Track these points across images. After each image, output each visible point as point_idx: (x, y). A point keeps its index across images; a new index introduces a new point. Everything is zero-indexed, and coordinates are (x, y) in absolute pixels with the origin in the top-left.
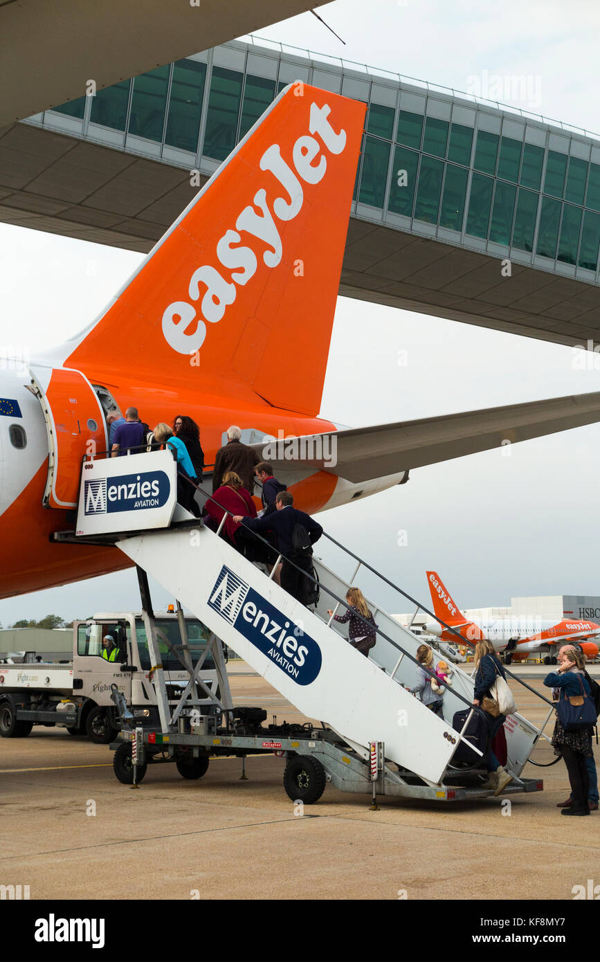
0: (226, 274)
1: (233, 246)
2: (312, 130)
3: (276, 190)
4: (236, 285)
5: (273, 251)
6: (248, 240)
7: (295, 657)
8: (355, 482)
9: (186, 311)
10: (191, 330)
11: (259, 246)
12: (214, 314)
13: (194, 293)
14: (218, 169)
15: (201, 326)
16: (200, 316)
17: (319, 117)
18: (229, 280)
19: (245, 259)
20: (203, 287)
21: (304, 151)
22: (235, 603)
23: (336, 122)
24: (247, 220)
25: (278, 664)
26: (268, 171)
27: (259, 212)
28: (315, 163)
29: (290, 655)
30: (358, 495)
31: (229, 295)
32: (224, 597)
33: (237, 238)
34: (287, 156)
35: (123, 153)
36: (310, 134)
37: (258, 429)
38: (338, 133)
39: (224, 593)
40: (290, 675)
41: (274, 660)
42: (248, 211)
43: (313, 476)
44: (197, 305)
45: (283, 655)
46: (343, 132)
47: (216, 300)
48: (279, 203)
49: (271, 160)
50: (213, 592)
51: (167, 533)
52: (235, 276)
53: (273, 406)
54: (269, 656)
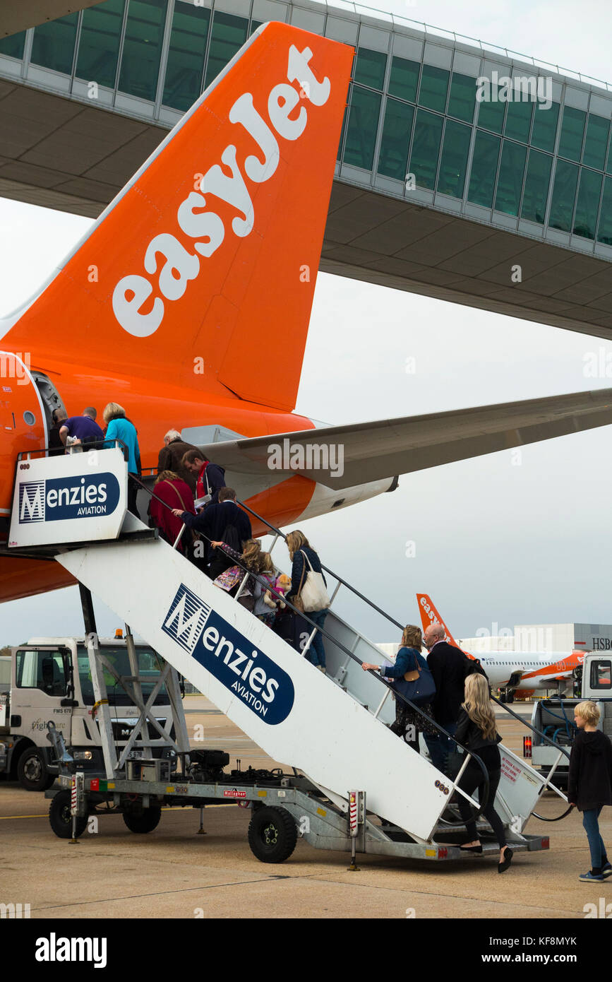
0: (188, 244)
1: (196, 211)
2: (291, 78)
3: (248, 147)
4: (200, 256)
5: (243, 217)
6: (214, 204)
7: (264, 692)
8: (336, 489)
9: (141, 287)
10: (146, 309)
11: (227, 212)
12: (174, 290)
13: (150, 265)
14: (179, 122)
15: (159, 304)
16: (157, 292)
17: (298, 61)
18: (192, 251)
19: (211, 226)
20: (161, 259)
21: (281, 101)
22: (194, 629)
23: (318, 68)
25: (243, 700)
26: (239, 124)
27: (227, 171)
28: (294, 115)
29: (258, 690)
30: (338, 504)
31: (191, 268)
32: (181, 620)
33: (202, 203)
34: (261, 106)
35: (69, 100)
36: (288, 82)
37: (223, 426)
38: (320, 80)
39: (181, 616)
40: (257, 712)
41: (238, 695)
42: (216, 169)
43: (286, 481)
44: (154, 279)
45: (249, 689)
46: (326, 80)
47: (176, 274)
48: (251, 162)
49: (243, 111)
50: (169, 615)
51: (115, 545)
52: (198, 246)
53: (240, 399)
54: (233, 690)
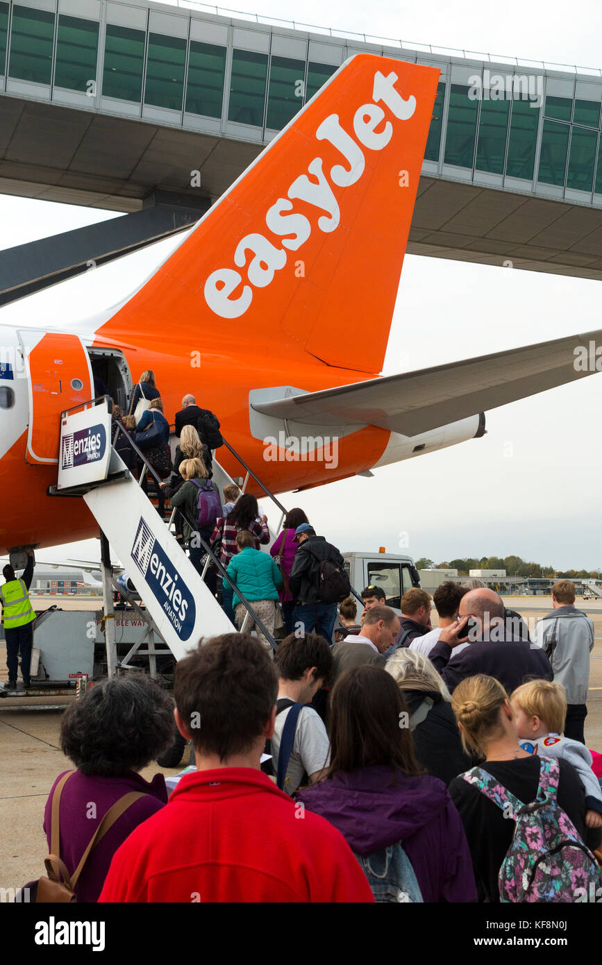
0: (276, 240)
1: (283, 213)
2: (376, 98)
3: (332, 157)
4: (287, 251)
5: (329, 216)
6: (300, 207)
8: (410, 435)
9: (231, 278)
10: (236, 295)
11: (312, 213)
13: (240, 259)
14: (274, 138)
15: (247, 291)
16: (245, 281)
17: (384, 86)
18: (279, 246)
20: (250, 255)
21: (367, 119)
22: (146, 554)
23: (403, 89)
24: (300, 188)
25: (169, 617)
26: (326, 141)
27: (314, 179)
28: (379, 129)
29: (176, 609)
30: (419, 449)
31: (278, 260)
32: (140, 548)
33: (289, 206)
34: (347, 124)
36: (373, 102)
37: (294, 386)
38: (406, 98)
39: (141, 544)
40: (176, 629)
41: (167, 613)
42: (303, 178)
43: (364, 429)
44: (243, 271)
45: (173, 609)
46: (412, 99)
47: (264, 266)
49: (330, 129)
50: (135, 543)
52: (285, 242)
53: (328, 365)
54: (164, 608)
